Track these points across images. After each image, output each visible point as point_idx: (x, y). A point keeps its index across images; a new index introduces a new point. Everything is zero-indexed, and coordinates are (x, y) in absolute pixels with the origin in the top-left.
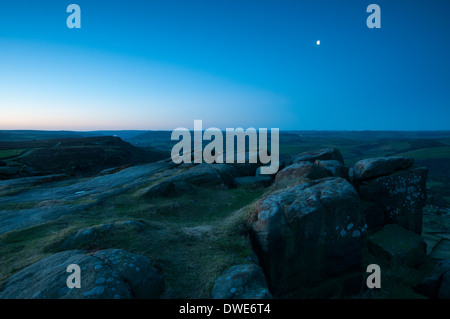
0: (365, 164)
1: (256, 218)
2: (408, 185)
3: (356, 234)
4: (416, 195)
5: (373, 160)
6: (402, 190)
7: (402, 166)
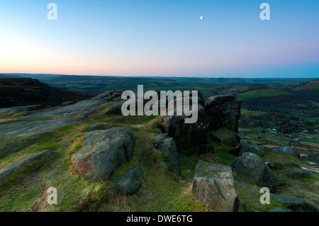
0: (212, 98)
1: (163, 121)
2: (232, 109)
3: (204, 127)
4: (236, 114)
5: (215, 97)
6: (229, 111)
7: (230, 99)
